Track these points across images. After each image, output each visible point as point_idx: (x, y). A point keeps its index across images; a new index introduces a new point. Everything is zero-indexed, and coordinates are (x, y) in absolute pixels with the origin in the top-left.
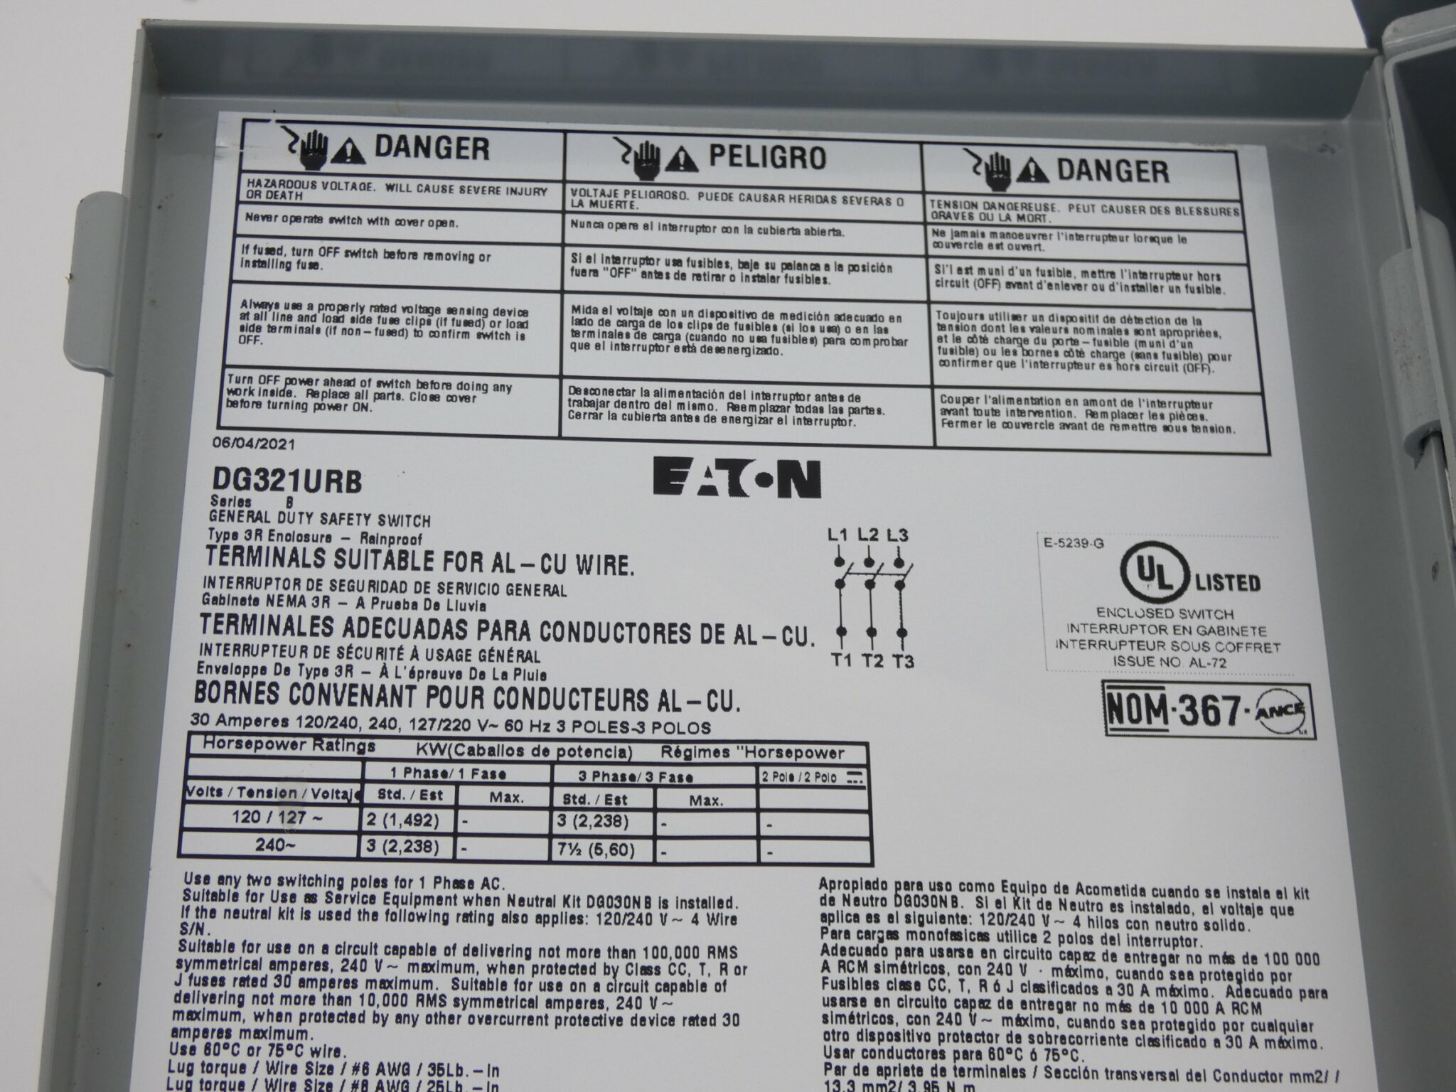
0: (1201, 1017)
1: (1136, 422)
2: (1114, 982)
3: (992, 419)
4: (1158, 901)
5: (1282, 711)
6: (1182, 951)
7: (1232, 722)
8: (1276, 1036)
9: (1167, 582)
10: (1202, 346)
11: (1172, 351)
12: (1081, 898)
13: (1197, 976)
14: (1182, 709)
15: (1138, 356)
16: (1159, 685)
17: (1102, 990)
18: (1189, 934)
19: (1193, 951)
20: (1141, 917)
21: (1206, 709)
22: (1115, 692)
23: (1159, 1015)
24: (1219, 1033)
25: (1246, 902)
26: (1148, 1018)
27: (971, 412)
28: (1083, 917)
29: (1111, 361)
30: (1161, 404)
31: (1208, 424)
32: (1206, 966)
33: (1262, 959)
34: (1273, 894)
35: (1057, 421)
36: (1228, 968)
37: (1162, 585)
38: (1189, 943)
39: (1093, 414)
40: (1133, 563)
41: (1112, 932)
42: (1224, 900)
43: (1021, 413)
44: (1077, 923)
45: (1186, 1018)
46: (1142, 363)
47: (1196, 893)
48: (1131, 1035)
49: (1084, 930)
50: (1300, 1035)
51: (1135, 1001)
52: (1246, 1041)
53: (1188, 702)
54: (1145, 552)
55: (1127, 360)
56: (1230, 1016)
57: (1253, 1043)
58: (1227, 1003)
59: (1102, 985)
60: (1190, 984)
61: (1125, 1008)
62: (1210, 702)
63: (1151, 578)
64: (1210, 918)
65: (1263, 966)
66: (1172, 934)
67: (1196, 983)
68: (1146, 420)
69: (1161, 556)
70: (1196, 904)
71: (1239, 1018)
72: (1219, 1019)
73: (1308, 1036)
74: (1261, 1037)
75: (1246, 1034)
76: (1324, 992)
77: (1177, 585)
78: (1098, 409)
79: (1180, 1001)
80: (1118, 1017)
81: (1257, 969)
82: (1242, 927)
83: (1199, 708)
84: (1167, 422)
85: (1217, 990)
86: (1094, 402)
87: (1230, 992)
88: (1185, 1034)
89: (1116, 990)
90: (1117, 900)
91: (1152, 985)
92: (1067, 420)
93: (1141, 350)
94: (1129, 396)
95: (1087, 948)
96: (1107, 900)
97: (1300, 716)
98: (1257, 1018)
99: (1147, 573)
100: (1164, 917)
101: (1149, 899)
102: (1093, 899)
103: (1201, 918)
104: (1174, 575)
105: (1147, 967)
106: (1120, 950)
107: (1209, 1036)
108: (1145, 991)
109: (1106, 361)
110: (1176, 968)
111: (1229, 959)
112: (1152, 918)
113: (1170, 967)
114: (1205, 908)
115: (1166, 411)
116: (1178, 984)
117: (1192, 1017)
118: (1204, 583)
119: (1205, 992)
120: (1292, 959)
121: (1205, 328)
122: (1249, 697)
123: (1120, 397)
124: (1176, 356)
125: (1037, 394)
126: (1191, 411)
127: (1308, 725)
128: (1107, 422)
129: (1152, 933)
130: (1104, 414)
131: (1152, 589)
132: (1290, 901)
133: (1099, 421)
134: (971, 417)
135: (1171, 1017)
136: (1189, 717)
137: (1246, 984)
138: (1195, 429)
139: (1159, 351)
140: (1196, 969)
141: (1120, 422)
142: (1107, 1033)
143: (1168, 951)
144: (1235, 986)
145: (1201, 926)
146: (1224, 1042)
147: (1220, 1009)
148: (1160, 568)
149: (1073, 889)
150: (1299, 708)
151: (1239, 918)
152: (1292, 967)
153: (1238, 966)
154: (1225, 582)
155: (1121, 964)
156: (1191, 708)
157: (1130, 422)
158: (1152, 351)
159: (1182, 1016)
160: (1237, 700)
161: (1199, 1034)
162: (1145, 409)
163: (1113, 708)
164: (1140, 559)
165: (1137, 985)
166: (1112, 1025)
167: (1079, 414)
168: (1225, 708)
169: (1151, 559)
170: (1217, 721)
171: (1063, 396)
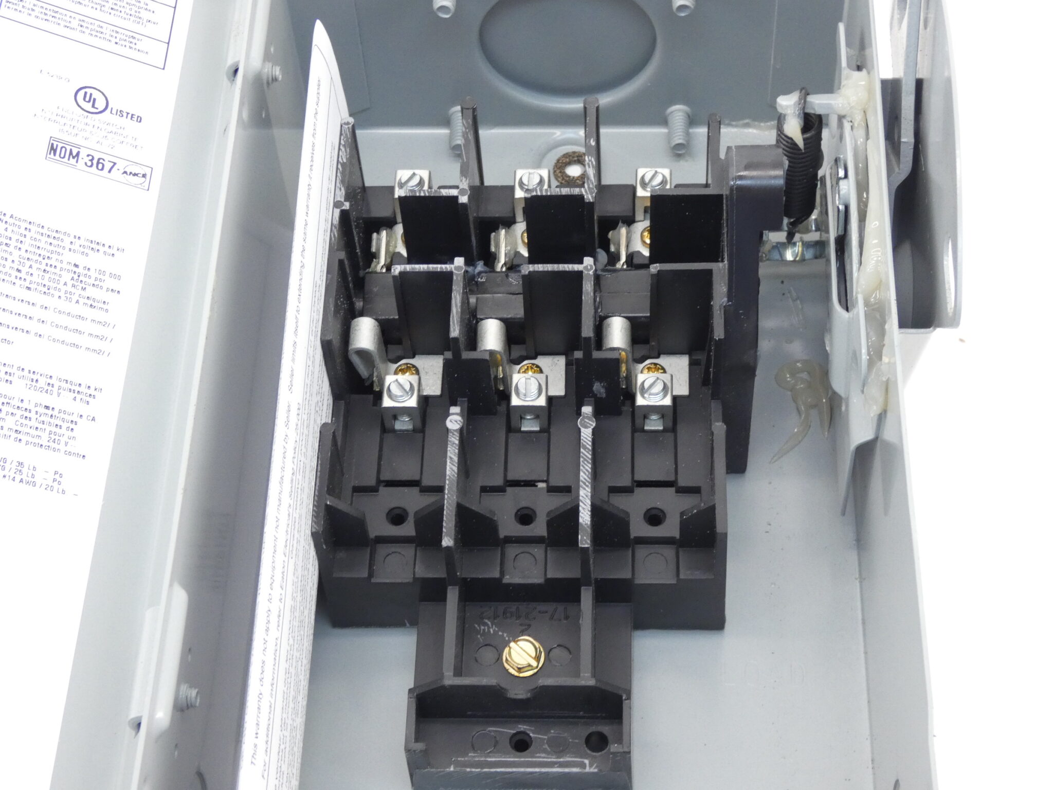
0: (55, 285)
1: (102, 36)
2: (17, 259)
3: (30, 12)
4: (48, 233)
5: (135, 175)
6: (54, 256)
7: (110, 171)
8: (90, 302)
9: (96, 106)
10: (145, 15)
11: (130, 12)
12: (11, 221)
13: (58, 268)
14: (87, 159)
15: (112, 9)
16: (78, 146)
17: (10, 260)
18: (60, 250)
19: (60, 258)
20: (39, 237)
21: (98, 163)
22: (55, 144)
23: (34, 278)
24: (62, 294)
25: (93, 246)
26: (29, 278)
27: (21, 6)
28: (10, 228)
29: (98, 7)
30: (117, 32)
31: (137, 47)
32: (65, 266)
33: (92, 270)
34: (107, 246)
35: (63, 23)
36: (75, 269)
37: (93, 106)
38: (59, 254)
39: (81, 26)
40: (81, 94)
41: (22, 239)
42: (82, 242)
43: (46, 14)
44: (6, 229)
45: (47, 284)
46: (113, 12)
47: (69, 235)
48: (18, 282)
49: (9, 234)
50: (102, 305)
51: (25, 270)
52: (74, 300)
53: (90, 158)
54: (89, 91)
55: (106, 9)
56: (69, 288)
57: (77, 302)
58: (70, 283)
59: (10, 259)
60: (55, 271)
61: (19, 271)
62: (101, 161)
63: (89, 101)
64: (73, 247)
65: (92, 273)
66: (52, 248)
67: (57, 271)
68: (108, 37)
69: (96, 94)
70: (67, 240)
71: (73, 290)
72: (64, 288)
73: (105, 307)
74: (82, 301)
75: (75, 298)
76: (118, 292)
77: (101, 109)
78: (84, 24)
79: (47, 276)
80: (15, 273)
81: (89, 273)
82: (87, 255)
83: (95, 162)
84: (117, 40)
85: (66, 277)
86: (83, 21)
87: (72, 279)
88: (45, 290)
89: (16, 262)
90: (29, 226)
91: (35, 266)
92: (68, 24)
93: (114, 7)
94: (102, 24)
95: (8, 241)
96: (24, 225)
97: (144, 179)
98: (83, 293)
99: (87, 99)
100: (51, 240)
101: (45, 231)
102: (17, 223)
103: (68, 246)
104: (100, 104)
105: (37, 257)
106: (24, 247)
107: (57, 294)
108: (31, 267)
109: (95, 6)
110: (49, 262)
111: (76, 266)
112: (44, 239)
113: (46, 261)
114: (71, 242)
115: (119, 36)
116: (48, 268)
117: (51, 284)
118: (114, 112)
119: (60, 276)
120: (107, 274)
121: (149, 8)
122: (121, 165)
123: (97, 23)
124: (131, 15)
125: (57, 9)
126: (131, 40)
127: (146, 184)
128: (87, 31)
129: (41, 245)
130: (87, 28)
131: (88, 107)
132: (114, 251)
133: (84, 29)
134: (20, 8)
135: (40, 281)
136: (89, 163)
137: (81, 278)
138: (131, 48)
139: (123, 10)
140: (59, 265)
141: (94, 33)
142: (7, 278)
143: (49, 254)
144: (76, 277)
145: (67, 249)
146: (63, 298)
147: (65, 284)
148: (94, 100)
149: (8, 215)
150: (144, 176)
151: (86, 251)
152: (107, 277)
153: (80, 270)
154: (125, 115)
155: (23, 252)
156: (92, 160)
157: (99, 35)
158: (120, 9)
159: (46, 282)
160: (115, 164)
161: (52, 291)
162: (108, 32)
163: (53, 149)
164: (86, 93)
165: (28, 263)
166: (10, 275)
167: (75, 23)
168: (108, 166)
169: (91, 95)
170: (102, 169)
171: (69, 14)
